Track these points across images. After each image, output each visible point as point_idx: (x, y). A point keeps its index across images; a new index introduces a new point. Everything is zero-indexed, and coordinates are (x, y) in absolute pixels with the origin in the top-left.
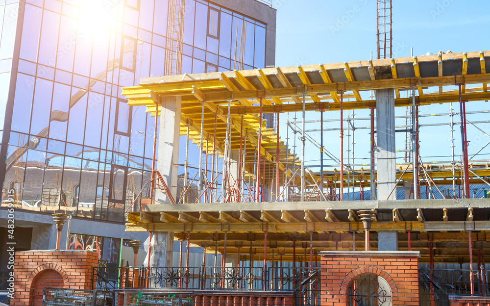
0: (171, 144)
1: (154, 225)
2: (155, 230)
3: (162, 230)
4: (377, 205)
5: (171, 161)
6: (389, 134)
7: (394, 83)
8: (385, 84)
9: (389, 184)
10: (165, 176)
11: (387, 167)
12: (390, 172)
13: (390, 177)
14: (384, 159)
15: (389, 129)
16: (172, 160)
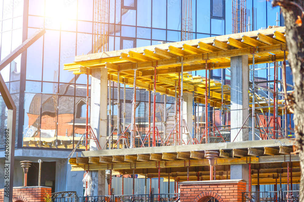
0: (99, 105)
1: (89, 166)
2: (89, 170)
3: (94, 170)
4: (226, 146)
5: (98, 117)
6: (239, 91)
7: (240, 52)
8: (235, 53)
9: (238, 129)
10: (95, 129)
11: (237, 116)
12: (239, 120)
13: (239, 124)
14: (235, 110)
15: (238, 87)
16: (100, 117)
